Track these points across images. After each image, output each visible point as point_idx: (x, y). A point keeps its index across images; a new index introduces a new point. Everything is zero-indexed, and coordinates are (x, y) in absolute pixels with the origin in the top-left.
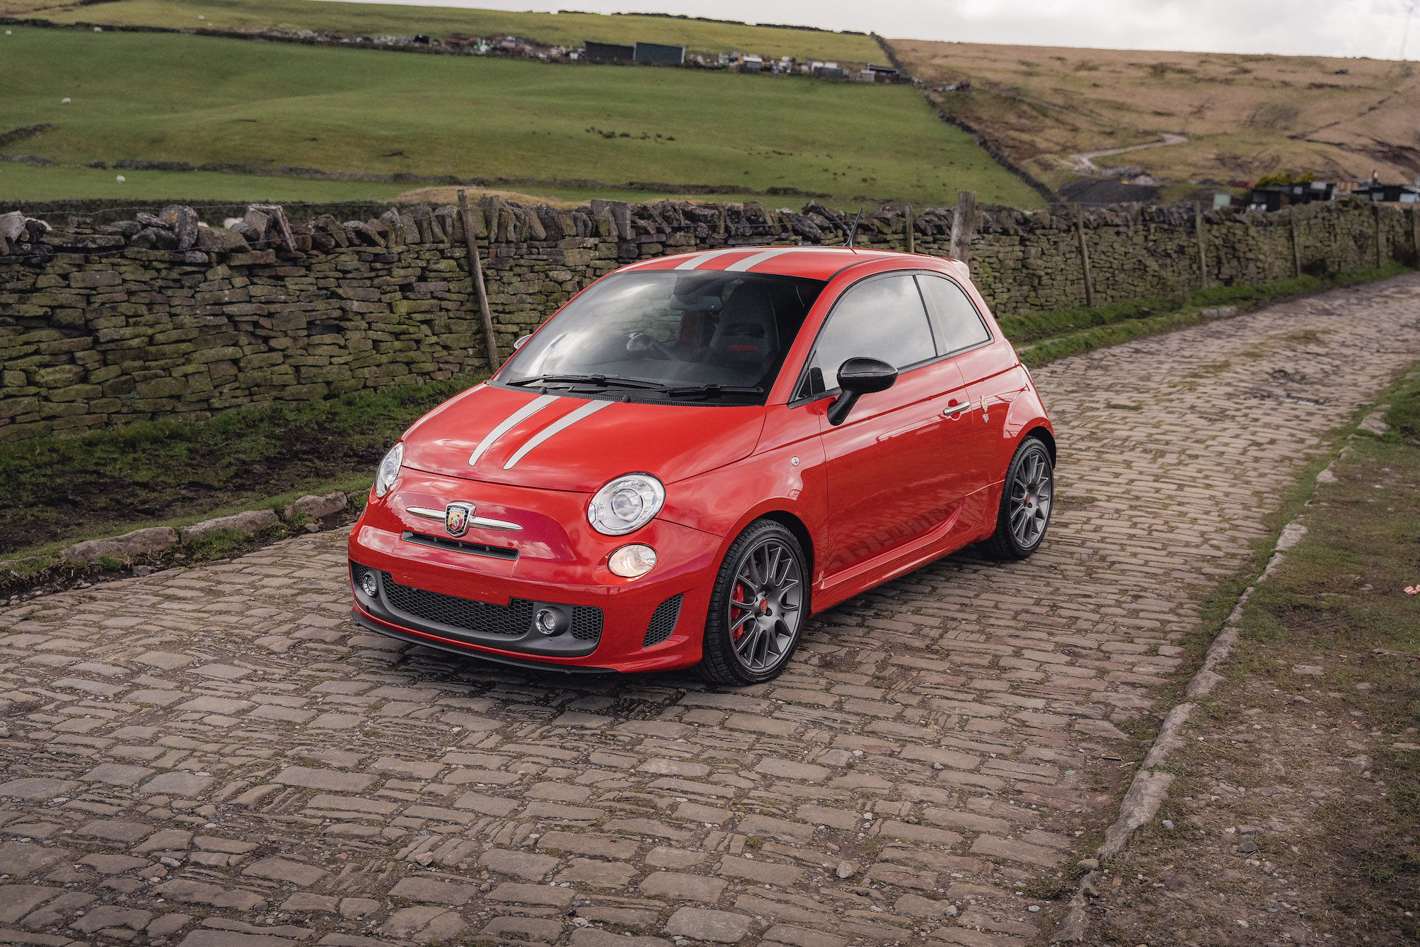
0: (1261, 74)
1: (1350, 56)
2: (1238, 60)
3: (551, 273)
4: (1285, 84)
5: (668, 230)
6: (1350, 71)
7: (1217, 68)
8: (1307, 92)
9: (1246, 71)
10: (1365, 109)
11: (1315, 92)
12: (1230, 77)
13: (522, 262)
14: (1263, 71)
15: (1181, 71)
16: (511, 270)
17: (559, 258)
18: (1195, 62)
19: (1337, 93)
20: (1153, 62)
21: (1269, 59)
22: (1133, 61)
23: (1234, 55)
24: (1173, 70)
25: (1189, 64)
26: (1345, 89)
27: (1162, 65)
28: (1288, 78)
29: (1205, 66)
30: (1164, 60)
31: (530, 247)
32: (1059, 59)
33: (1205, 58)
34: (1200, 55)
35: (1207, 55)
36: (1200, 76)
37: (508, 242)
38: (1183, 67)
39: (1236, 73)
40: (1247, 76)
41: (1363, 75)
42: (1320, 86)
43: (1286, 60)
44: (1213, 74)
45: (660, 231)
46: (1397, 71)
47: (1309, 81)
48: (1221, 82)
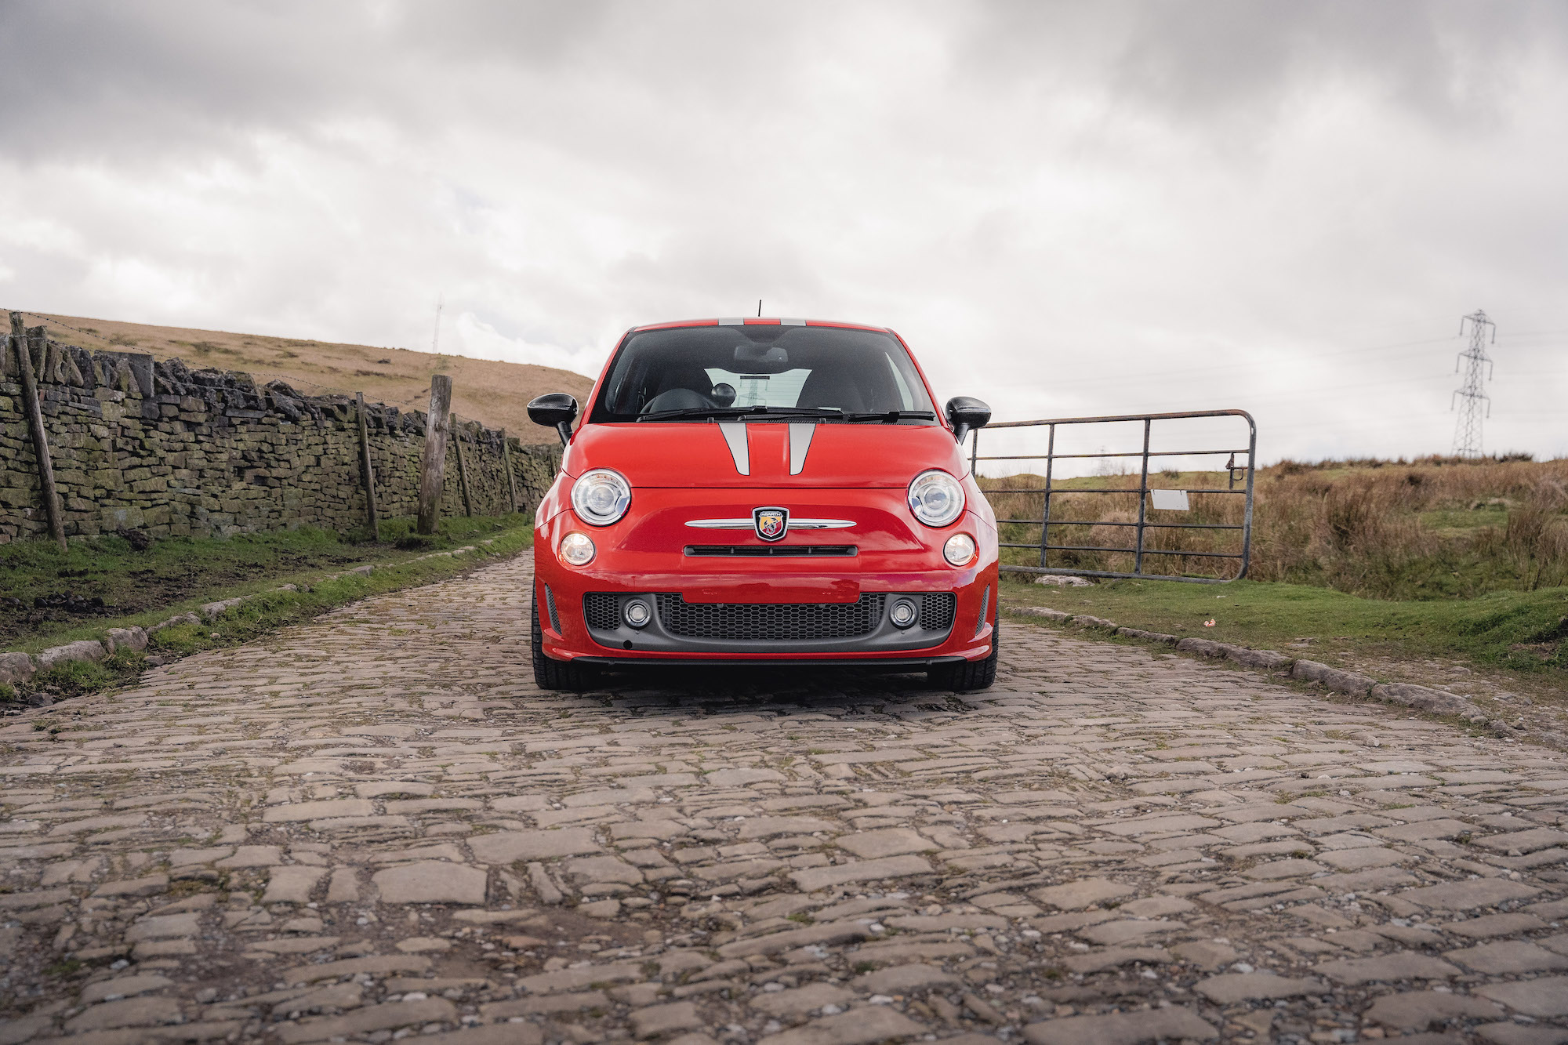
0: (309, 360)
1: (389, 347)
2: (282, 344)
3: (92, 426)
4: (334, 370)
5: (183, 392)
6: (392, 361)
7: (263, 350)
8: (355, 378)
9: (292, 356)
10: (411, 398)
11: (362, 379)
12: (278, 360)
13: (68, 409)
14: (310, 356)
15: (227, 351)
16: (58, 418)
17: (97, 409)
18: (241, 343)
19: (383, 381)
20: (195, 341)
21: (313, 344)
22: (174, 338)
23: (278, 339)
24: (218, 350)
25: (233, 345)
26: (390, 378)
27: (205, 344)
28: (334, 364)
29: (250, 348)
30: (206, 340)
31: (73, 393)
32: (90, 330)
33: (250, 340)
34: (244, 336)
35: (251, 337)
36: (246, 357)
37: (56, 383)
38: (228, 347)
39: (284, 357)
40: (294, 359)
41: (404, 365)
42: (367, 374)
43: (330, 347)
44: (261, 357)
45: (177, 393)
46: (434, 363)
47: (355, 368)
48: (269, 364)
